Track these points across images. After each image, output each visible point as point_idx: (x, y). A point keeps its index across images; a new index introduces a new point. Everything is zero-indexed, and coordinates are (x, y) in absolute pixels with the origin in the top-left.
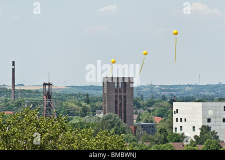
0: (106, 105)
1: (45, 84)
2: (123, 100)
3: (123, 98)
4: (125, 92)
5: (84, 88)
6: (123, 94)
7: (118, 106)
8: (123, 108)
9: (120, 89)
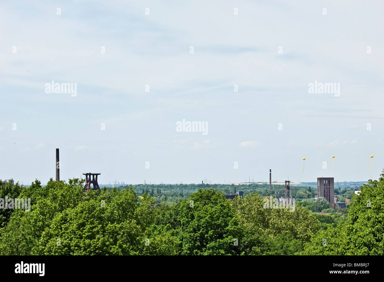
0: (319, 192)
1: (286, 182)
2: (328, 190)
3: (328, 189)
4: (329, 185)
5: (309, 183)
6: (328, 187)
7: (326, 193)
8: (328, 194)
9: (326, 184)
